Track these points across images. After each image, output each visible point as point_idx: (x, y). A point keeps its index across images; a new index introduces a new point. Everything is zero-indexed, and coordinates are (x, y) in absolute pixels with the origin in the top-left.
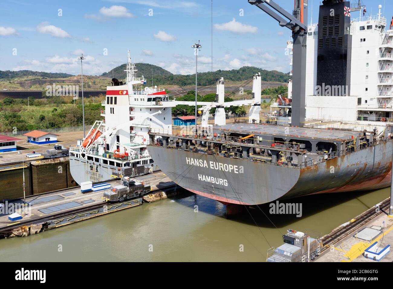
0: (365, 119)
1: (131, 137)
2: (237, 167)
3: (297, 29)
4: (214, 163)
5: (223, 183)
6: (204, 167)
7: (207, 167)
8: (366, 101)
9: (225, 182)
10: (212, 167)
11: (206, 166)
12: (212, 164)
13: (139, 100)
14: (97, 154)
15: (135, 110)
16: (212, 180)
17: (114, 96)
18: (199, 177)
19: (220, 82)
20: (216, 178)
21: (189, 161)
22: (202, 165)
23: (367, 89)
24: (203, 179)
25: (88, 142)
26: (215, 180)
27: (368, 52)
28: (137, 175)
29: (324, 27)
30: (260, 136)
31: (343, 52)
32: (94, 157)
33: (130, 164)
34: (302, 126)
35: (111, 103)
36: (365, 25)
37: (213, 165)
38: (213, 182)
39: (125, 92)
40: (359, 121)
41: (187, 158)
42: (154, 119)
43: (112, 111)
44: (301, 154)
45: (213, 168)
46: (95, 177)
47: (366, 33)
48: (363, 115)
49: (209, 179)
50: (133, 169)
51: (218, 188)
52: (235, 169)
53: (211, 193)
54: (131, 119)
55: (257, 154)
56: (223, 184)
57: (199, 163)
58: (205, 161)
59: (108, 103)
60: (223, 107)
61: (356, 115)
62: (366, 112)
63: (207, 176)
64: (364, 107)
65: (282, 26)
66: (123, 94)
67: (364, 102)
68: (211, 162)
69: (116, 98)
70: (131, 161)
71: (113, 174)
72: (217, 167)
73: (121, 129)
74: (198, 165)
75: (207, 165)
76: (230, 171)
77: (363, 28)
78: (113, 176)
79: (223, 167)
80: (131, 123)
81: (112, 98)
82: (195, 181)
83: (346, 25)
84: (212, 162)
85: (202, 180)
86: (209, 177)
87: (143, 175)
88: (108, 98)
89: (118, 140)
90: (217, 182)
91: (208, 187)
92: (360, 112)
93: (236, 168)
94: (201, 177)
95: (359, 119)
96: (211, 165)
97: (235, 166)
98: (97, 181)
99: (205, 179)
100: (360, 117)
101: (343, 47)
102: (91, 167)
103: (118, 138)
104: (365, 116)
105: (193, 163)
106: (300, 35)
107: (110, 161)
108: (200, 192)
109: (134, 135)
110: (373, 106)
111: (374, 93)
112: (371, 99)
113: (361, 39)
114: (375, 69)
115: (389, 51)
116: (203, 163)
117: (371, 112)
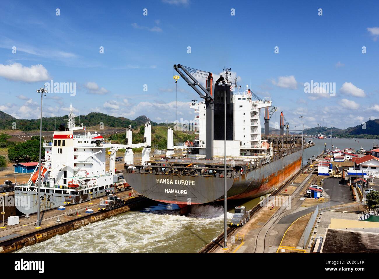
0: (245, 155)
1: (74, 172)
2: (194, 181)
3: (209, 99)
4: (178, 180)
5: (184, 192)
6: (170, 183)
7: (173, 184)
8: (244, 144)
9: (185, 191)
10: (176, 183)
11: (171, 183)
12: (176, 181)
13: (83, 142)
14: (49, 186)
15: (78, 150)
16: (175, 191)
17: (62, 140)
18: (166, 191)
19: (129, 129)
20: (178, 190)
21: (159, 181)
22: (168, 183)
23: (244, 136)
24: (169, 192)
25: (37, 177)
26: (178, 191)
27: (244, 114)
28: (83, 201)
29: (218, 97)
30: (196, 165)
31: (230, 113)
32: (46, 188)
33: (79, 193)
34: (212, 159)
35: (59, 145)
36: (241, 97)
37: (177, 182)
38: (176, 193)
39: (71, 136)
40: (241, 156)
41: (157, 179)
42: (95, 157)
43: (60, 151)
44: (233, 171)
45: (177, 184)
46: (46, 205)
47: (242, 102)
48: (243, 152)
49: (173, 191)
50: (81, 196)
51: (180, 196)
52: (193, 183)
53: (174, 200)
54: (75, 157)
56: (183, 193)
57: (167, 182)
58: (171, 180)
59: (55, 145)
60: (131, 148)
61: (239, 152)
62: (245, 150)
63: (172, 190)
64: (243, 147)
65: (201, 97)
66: (69, 138)
67: (243, 144)
68: (175, 180)
69: (64, 141)
70: (78, 190)
71: (65, 201)
72: (179, 183)
73: (68, 166)
74: (166, 183)
75: (172, 182)
76: (189, 184)
77: (239, 99)
78: (66, 202)
79: (185, 182)
80: (76, 161)
81: (59, 141)
82: (163, 194)
83: (231, 96)
84: (177, 180)
85: (167, 192)
86: (174, 190)
87: (87, 201)
88: (56, 141)
89: (65, 176)
90: (179, 192)
91: (173, 196)
92: (242, 150)
93: (193, 182)
94: (167, 191)
95: (241, 154)
96: (175, 182)
97: (193, 181)
98: (48, 209)
99: (170, 192)
100: (242, 154)
101: (230, 110)
102: (42, 198)
103: (65, 173)
104: (245, 153)
105: (162, 182)
106: (211, 103)
107: (64, 191)
108: (166, 201)
109: (77, 170)
110: (248, 146)
111: (249, 139)
112: (248, 142)
113: (240, 106)
114: (249, 124)
115: (255, 113)
116: (170, 181)
117: (248, 150)
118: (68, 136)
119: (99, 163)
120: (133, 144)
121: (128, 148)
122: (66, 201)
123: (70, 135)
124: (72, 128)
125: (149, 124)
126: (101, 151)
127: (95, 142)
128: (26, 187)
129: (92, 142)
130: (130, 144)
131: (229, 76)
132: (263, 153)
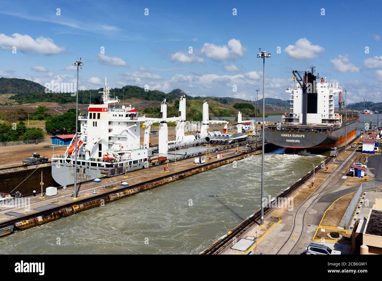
1: (109, 145)
13: (118, 116)
14: (84, 159)
15: (113, 123)
17: (97, 113)
19: (164, 102)
25: (73, 150)
28: (118, 174)
32: (81, 161)
33: (114, 166)
35: (94, 118)
39: (106, 110)
42: (129, 131)
43: (95, 124)
46: (82, 177)
50: (116, 169)
54: (110, 131)
59: (91, 118)
60: (166, 122)
66: (104, 111)
69: (99, 114)
70: (114, 163)
73: (103, 139)
78: (101, 175)
80: (111, 134)
81: (95, 114)
87: (122, 175)
88: (91, 114)
89: (100, 149)
98: (84, 181)
102: (78, 170)
103: (100, 146)
107: (99, 164)
109: (112, 143)
118: (103, 109)
119: (134, 137)
120: (167, 118)
121: (162, 122)
122: (102, 173)
123: (104, 108)
124: (107, 101)
125: (184, 97)
126: (135, 125)
127: (130, 115)
128: (63, 159)
129: (127, 116)
130: (165, 118)
132: (337, 122)
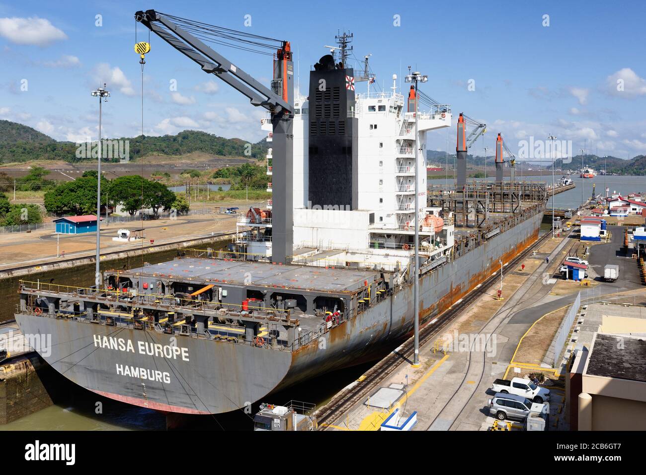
0: (381, 246)
2: (187, 349)
3: (279, 109)
4: (147, 344)
5: (162, 378)
6: (128, 350)
7: (133, 351)
8: (381, 219)
9: (166, 376)
10: (142, 350)
11: (130, 350)
12: (142, 345)
16: (142, 373)
18: (118, 369)
20: (148, 370)
21: (100, 341)
22: (122, 348)
23: (381, 200)
24: (126, 373)
26: (147, 374)
27: (381, 144)
29: (317, 104)
30: (224, 288)
31: (347, 143)
34: (288, 262)
36: (375, 103)
37: (143, 348)
38: (143, 378)
40: (372, 250)
41: (95, 336)
44: (292, 327)
45: (144, 353)
47: (377, 117)
48: (378, 240)
49: (135, 373)
51: (153, 388)
52: (184, 354)
53: (140, 396)
55: (220, 323)
56: (161, 381)
57: (119, 345)
58: (129, 342)
61: (367, 241)
62: (381, 236)
63: (132, 368)
64: (378, 227)
65: (256, 105)
67: (379, 219)
68: (140, 343)
72: (150, 351)
74: (117, 349)
75: (132, 348)
76: (175, 358)
77: (372, 108)
79: (163, 351)
82: (110, 376)
83: (349, 102)
84: (143, 343)
85: (122, 374)
86: (137, 369)
90: (151, 377)
91: (135, 385)
92: (373, 236)
93: (185, 352)
94: (122, 369)
95: (372, 245)
96: (140, 348)
97: (183, 349)
99: (129, 373)
100: (374, 243)
101: (346, 135)
104: (381, 241)
105: (107, 344)
106: (284, 120)
108: (120, 396)
110: (391, 226)
111: (391, 206)
112: (388, 216)
113: (371, 126)
114: (392, 171)
115: (410, 143)
116: (126, 344)
117: (389, 236)
131: (349, 52)
132: (425, 244)
